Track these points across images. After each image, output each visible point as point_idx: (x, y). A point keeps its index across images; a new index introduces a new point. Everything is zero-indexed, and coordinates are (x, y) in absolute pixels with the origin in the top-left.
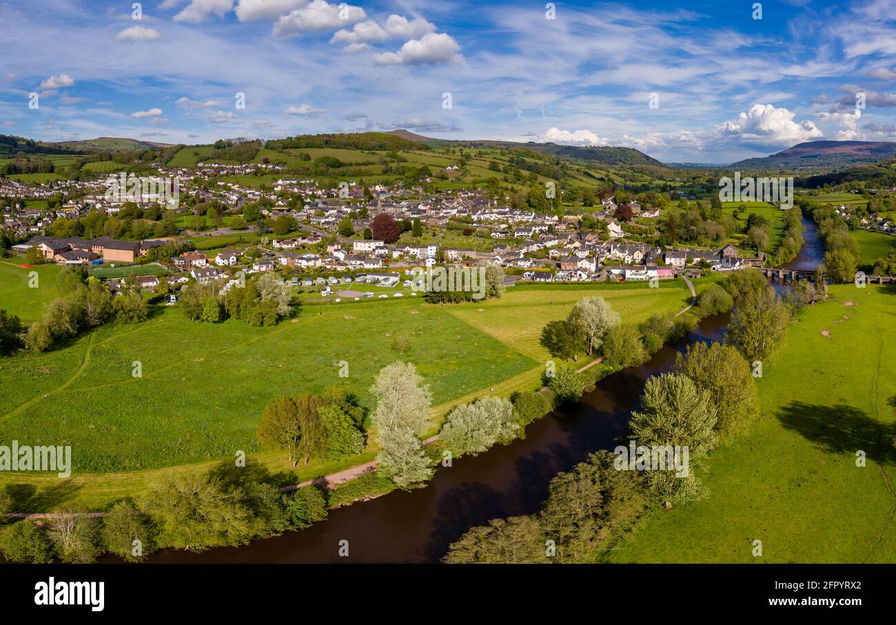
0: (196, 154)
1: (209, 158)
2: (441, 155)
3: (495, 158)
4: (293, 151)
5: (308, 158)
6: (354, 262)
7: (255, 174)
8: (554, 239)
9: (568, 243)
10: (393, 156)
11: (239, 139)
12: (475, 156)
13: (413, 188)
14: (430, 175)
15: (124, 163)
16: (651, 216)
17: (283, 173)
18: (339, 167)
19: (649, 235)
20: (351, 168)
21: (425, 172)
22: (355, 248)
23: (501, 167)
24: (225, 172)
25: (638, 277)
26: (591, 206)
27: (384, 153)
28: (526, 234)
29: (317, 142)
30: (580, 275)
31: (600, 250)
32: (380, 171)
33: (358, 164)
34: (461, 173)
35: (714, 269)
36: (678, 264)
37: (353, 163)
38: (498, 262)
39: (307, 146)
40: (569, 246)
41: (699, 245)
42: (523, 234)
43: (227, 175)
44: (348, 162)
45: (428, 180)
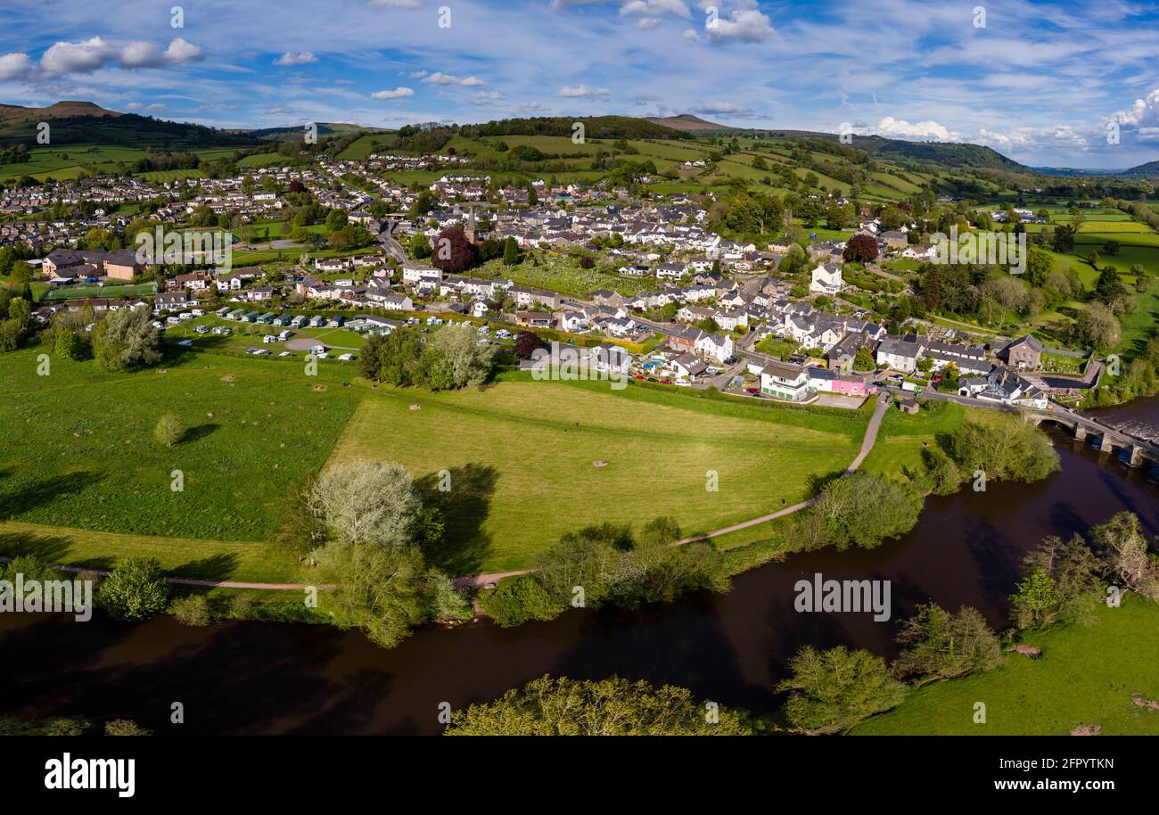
0: (375, 143)
1: (387, 149)
2: (700, 147)
3: (772, 153)
4: (492, 140)
5: (504, 148)
6: (376, 298)
7: (428, 168)
8: (709, 287)
9: (726, 297)
10: (623, 146)
11: (431, 124)
12: (747, 149)
13: (614, 190)
14: (654, 172)
15: (289, 155)
16: (917, 256)
17: (463, 168)
18: (538, 160)
19: (890, 294)
20: (552, 162)
21: (650, 169)
22: (405, 277)
23: (770, 163)
24: (393, 166)
25: (783, 390)
26: (838, 229)
27: (611, 142)
28: (674, 273)
29: (528, 127)
30: (676, 369)
31: (770, 318)
32: (588, 167)
33: (566, 157)
34: (700, 171)
35: (964, 393)
36: (900, 368)
37: (560, 154)
38: (578, 321)
39: (513, 133)
40: (725, 302)
41: (981, 323)
42: (669, 273)
43: (393, 170)
44: (553, 153)
45: (645, 179)
